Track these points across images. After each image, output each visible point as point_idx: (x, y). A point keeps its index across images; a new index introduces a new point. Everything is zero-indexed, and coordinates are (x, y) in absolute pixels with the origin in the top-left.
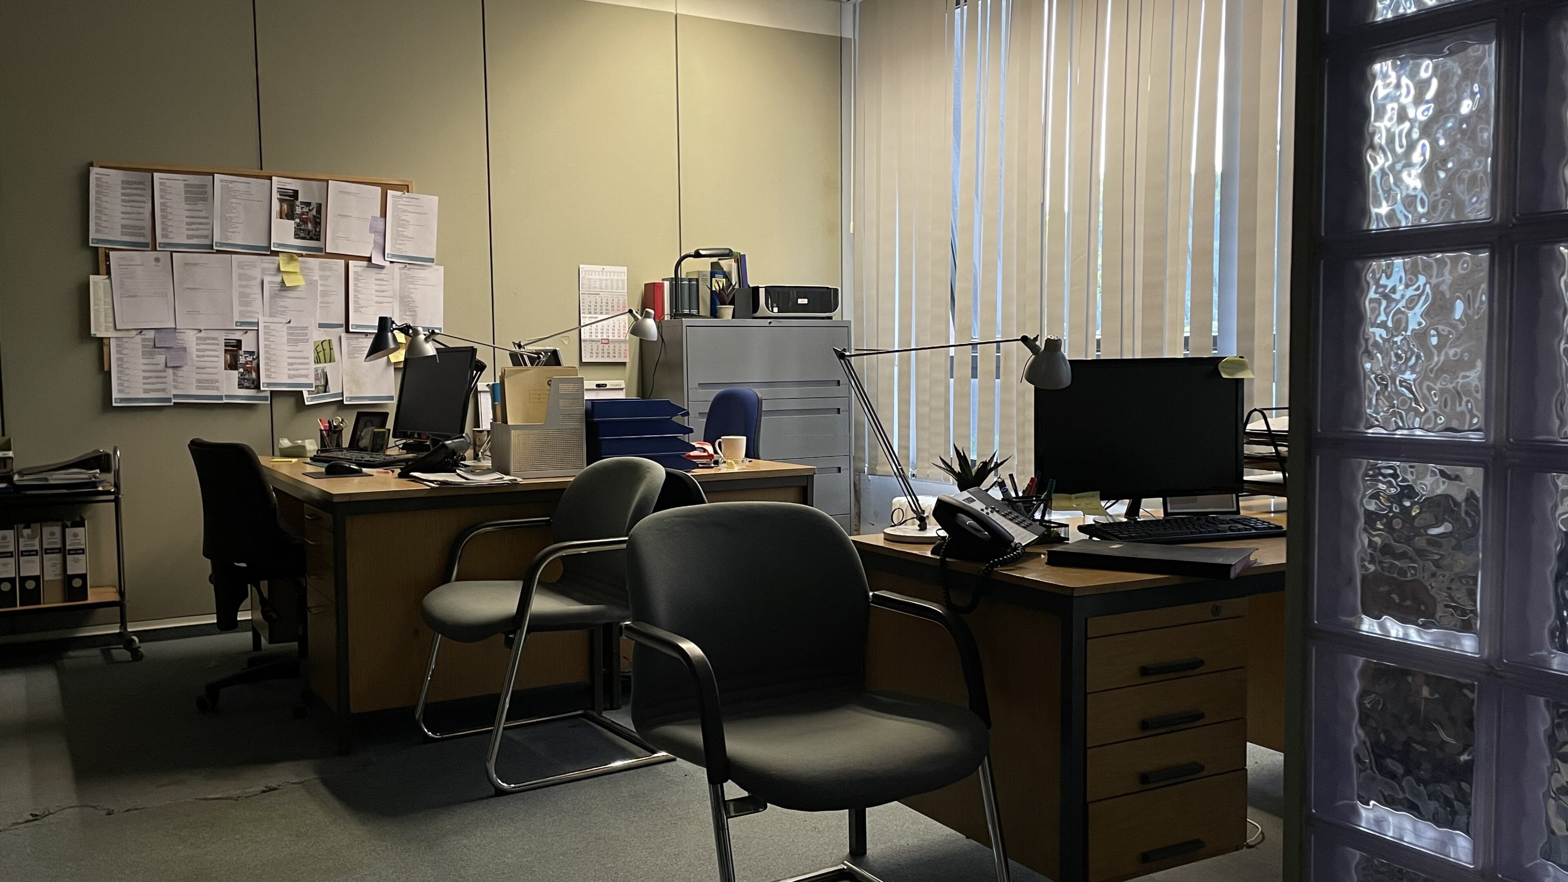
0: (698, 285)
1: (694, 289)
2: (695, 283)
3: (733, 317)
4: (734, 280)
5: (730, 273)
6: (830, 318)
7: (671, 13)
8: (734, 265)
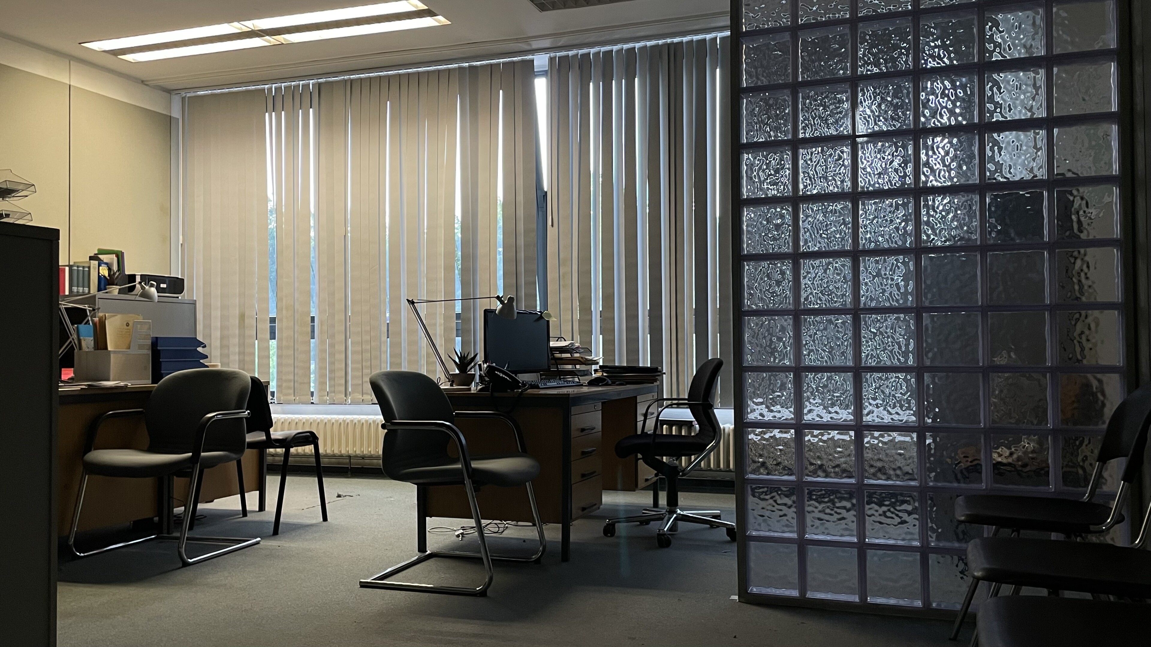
0: (89, 271)
1: (86, 274)
2: (87, 269)
3: (119, 293)
4: (115, 268)
5: (112, 264)
6: (178, 297)
7: (67, 84)
8: (115, 259)
